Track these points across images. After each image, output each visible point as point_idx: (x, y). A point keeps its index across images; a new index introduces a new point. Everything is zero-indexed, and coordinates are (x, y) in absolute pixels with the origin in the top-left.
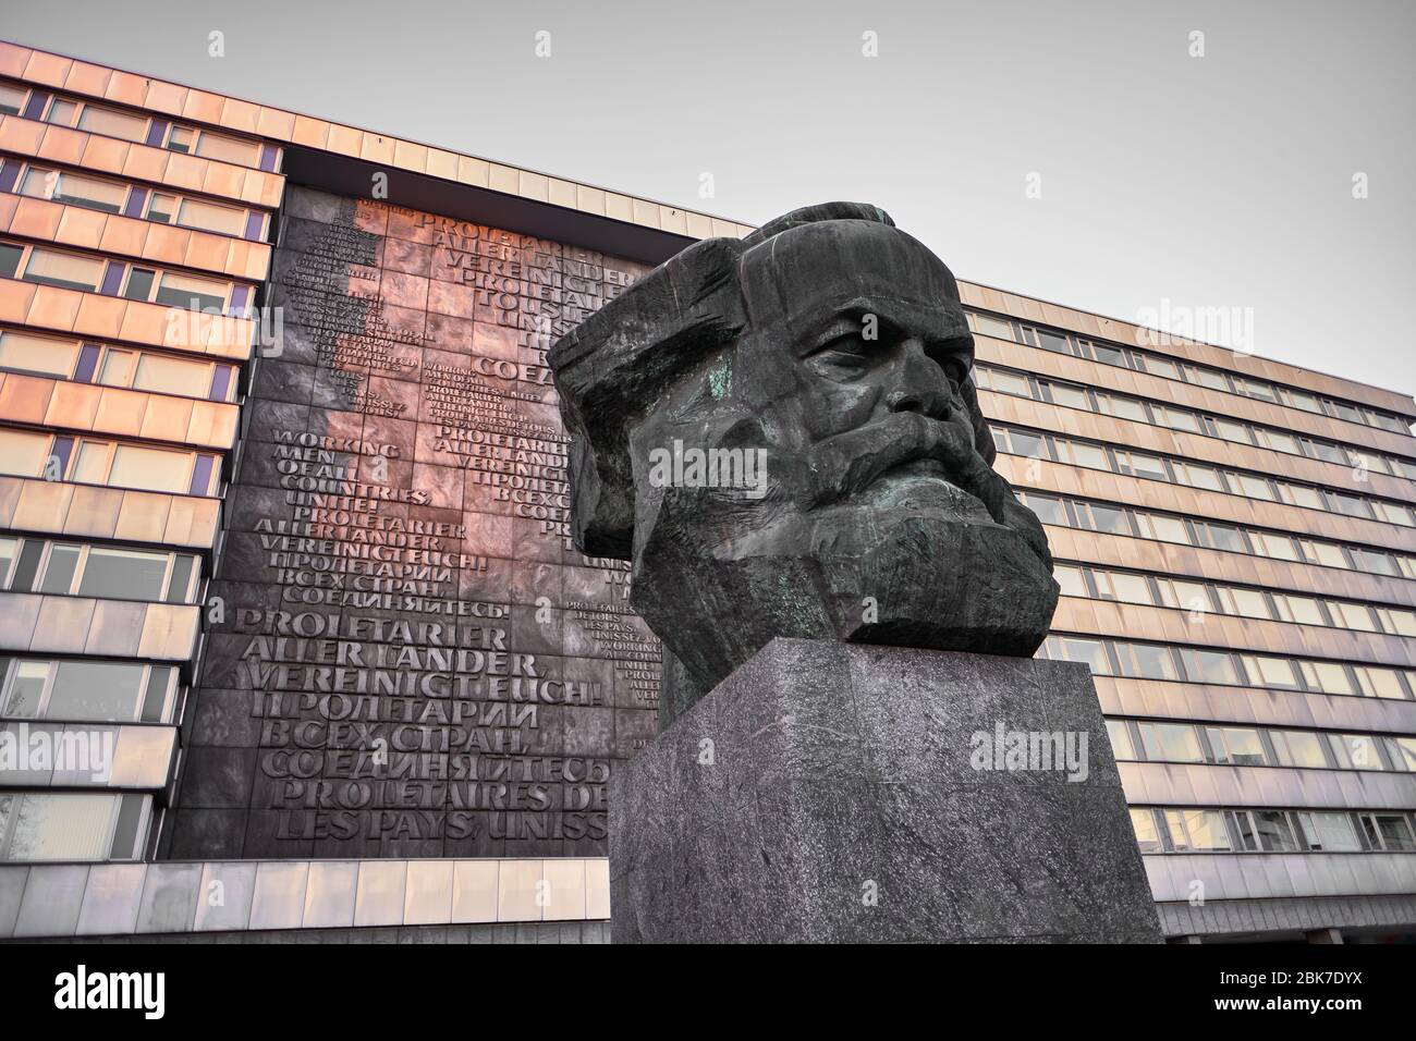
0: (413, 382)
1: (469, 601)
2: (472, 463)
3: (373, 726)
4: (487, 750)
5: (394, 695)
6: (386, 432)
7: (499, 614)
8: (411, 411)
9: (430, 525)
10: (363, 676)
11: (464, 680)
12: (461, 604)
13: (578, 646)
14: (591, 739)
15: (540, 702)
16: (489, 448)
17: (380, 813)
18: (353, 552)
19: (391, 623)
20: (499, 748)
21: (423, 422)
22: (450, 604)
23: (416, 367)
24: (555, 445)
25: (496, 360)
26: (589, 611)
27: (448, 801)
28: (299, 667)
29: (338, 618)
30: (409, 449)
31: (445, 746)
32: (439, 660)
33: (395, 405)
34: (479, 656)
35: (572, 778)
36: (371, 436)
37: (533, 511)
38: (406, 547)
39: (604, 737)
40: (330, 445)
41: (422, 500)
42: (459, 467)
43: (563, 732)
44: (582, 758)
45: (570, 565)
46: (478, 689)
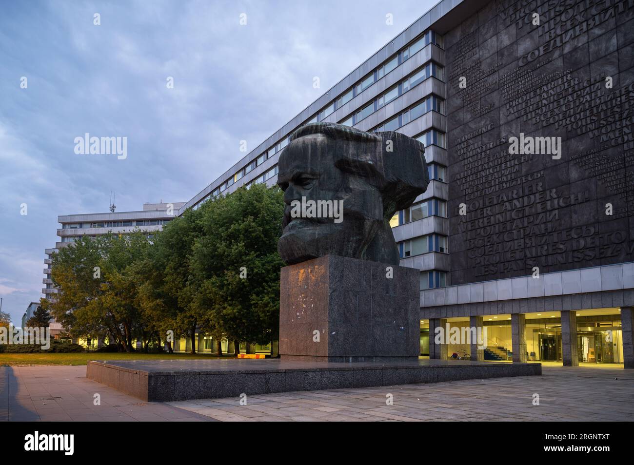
0: (496, 90)
1: (526, 176)
2: (523, 113)
3: (498, 235)
4: (538, 233)
5: (503, 222)
6: (489, 119)
7: (539, 175)
8: (497, 105)
10: (492, 218)
11: (527, 209)
12: (524, 178)
13: (577, 176)
14: (585, 217)
15: (560, 208)
16: (529, 101)
17: (503, 264)
18: (484, 174)
19: (499, 196)
20: (543, 232)
21: (502, 106)
22: (519, 179)
23: (496, 82)
24: (560, 80)
25: (529, 53)
26: (582, 157)
27: (525, 256)
28: (473, 221)
29: (482, 200)
30: (498, 122)
31: (522, 236)
32: (517, 204)
33: (491, 105)
34: (532, 197)
35: (576, 237)
36: (484, 124)
37: (551, 121)
38: (501, 164)
40: (471, 136)
41: (504, 141)
42: (517, 118)
43: (571, 218)
44: (580, 227)
45: (571, 138)
46: (533, 210)
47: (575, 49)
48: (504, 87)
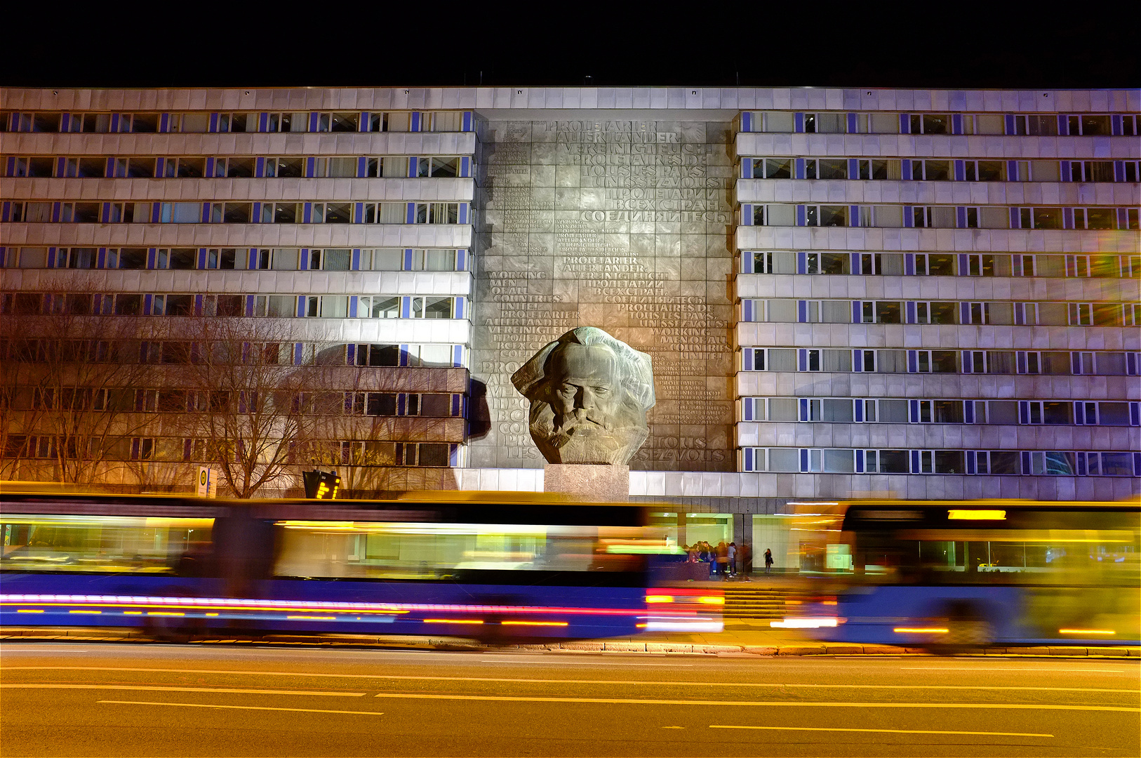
0: (551, 233)
6: (539, 264)
8: (550, 250)
9: (562, 313)
16: (590, 265)
18: (528, 332)
21: (557, 256)
23: (552, 223)
24: (625, 258)
25: (593, 211)
30: (551, 273)
33: (543, 248)
36: (532, 268)
38: (552, 326)
39: (648, 414)
40: (513, 276)
41: (558, 300)
42: (575, 279)
47: (642, 234)
48: (562, 235)
